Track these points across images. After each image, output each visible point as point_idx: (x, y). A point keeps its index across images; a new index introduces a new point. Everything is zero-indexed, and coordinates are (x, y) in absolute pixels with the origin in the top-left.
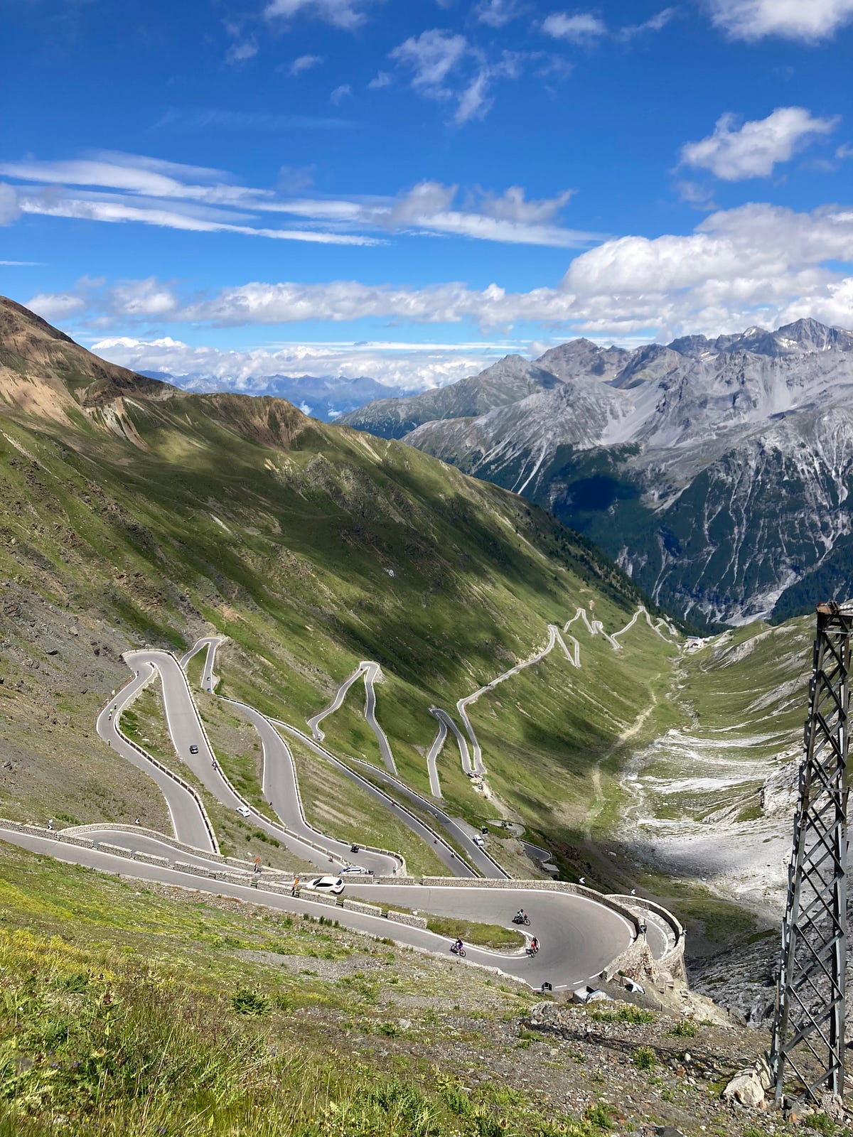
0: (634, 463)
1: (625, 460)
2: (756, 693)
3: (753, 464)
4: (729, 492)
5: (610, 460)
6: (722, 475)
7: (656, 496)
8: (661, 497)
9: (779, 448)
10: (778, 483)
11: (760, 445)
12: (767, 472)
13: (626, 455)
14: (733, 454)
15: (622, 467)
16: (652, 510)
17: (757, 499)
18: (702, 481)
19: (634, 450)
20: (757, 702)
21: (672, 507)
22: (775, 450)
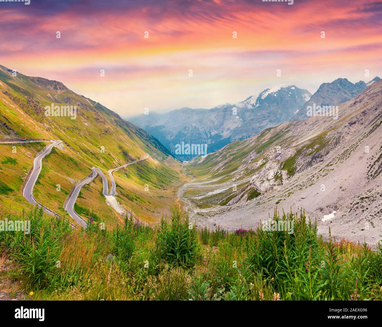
0: (164, 130)
1: (162, 129)
2: (210, 169)
3: (190, 129)
4: (186, 135)
5: (158, 128)
6: (184, 132)
7: (169, 137)
8: (171, 137)
9: (196, 126)
10: (196, 133)
11: (192, 126)
12: (193, 131)
13: (162, 128)
14: (186, 127)
15: (161, 130)
16: (168, 140)
17: (192, 136)
18: (180, 133)
19: (164, 127)
20: (212, 170)
21: (173, 139)
22: (195, 126)
